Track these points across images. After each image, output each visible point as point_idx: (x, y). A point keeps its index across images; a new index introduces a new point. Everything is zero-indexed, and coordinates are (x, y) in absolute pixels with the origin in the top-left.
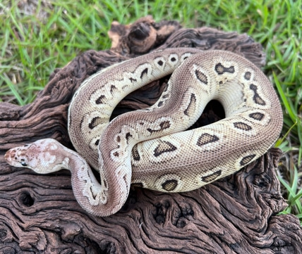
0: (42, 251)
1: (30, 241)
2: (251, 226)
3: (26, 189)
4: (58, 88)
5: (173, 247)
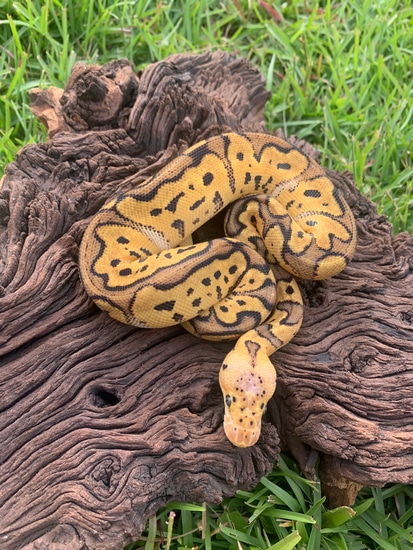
0: (187, 438)
1: (163, 437)
2: (383, 261)
4: (37, 215)
5: (329, 329)
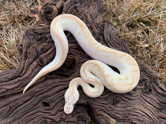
0: (66, 118)
1: (59, 118)
3: (43, 101)
4: (30, 53)
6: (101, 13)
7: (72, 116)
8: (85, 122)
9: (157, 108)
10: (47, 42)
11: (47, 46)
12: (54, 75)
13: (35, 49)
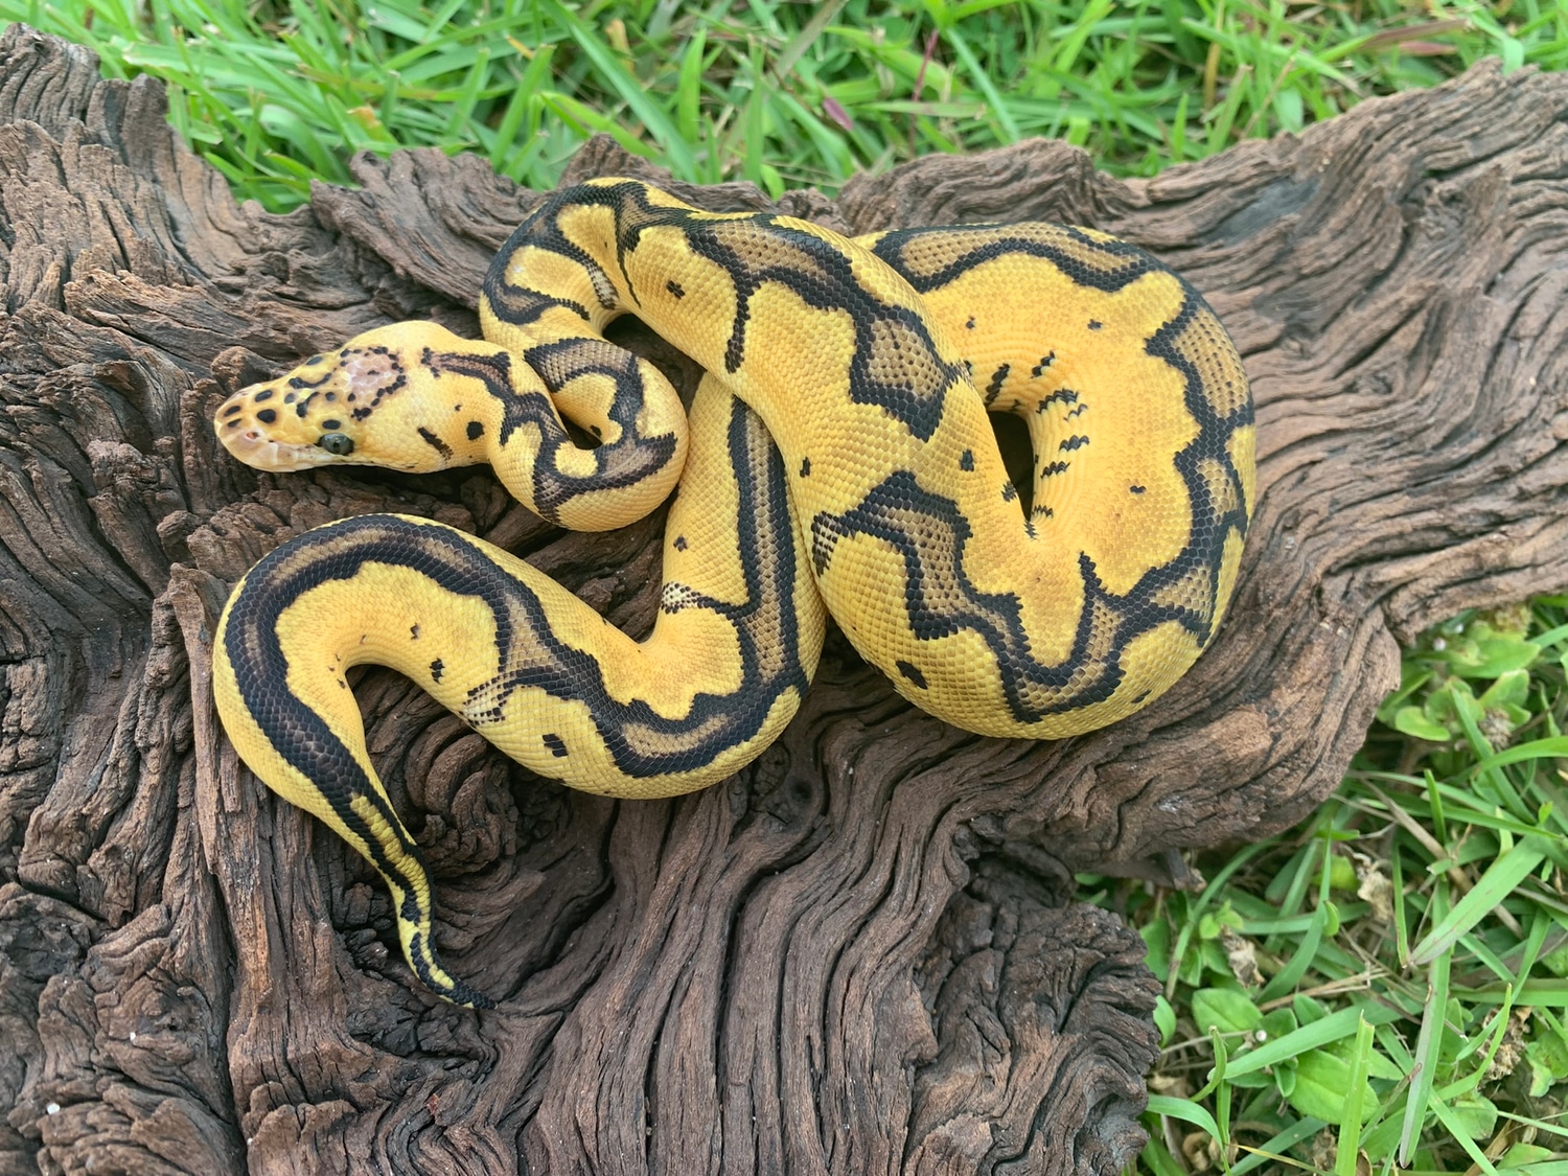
6: (161, 152)
7: (1008, 1061)
8: (1107, 971)
9: (1276, 343)
10: (113, 911)
11: (163, 933)
12: (517, 1023)
13: (115, 1091)
